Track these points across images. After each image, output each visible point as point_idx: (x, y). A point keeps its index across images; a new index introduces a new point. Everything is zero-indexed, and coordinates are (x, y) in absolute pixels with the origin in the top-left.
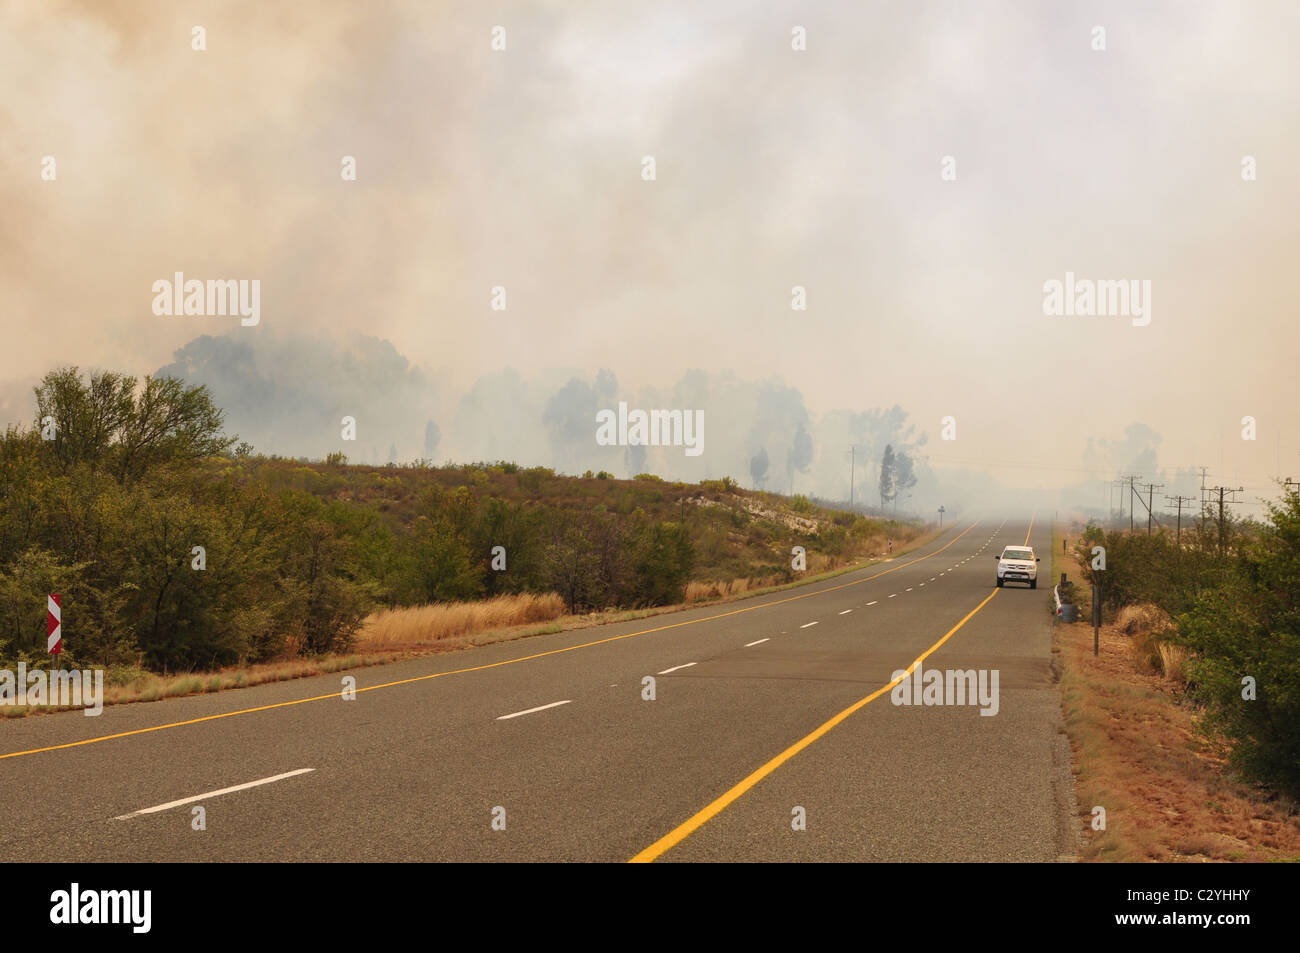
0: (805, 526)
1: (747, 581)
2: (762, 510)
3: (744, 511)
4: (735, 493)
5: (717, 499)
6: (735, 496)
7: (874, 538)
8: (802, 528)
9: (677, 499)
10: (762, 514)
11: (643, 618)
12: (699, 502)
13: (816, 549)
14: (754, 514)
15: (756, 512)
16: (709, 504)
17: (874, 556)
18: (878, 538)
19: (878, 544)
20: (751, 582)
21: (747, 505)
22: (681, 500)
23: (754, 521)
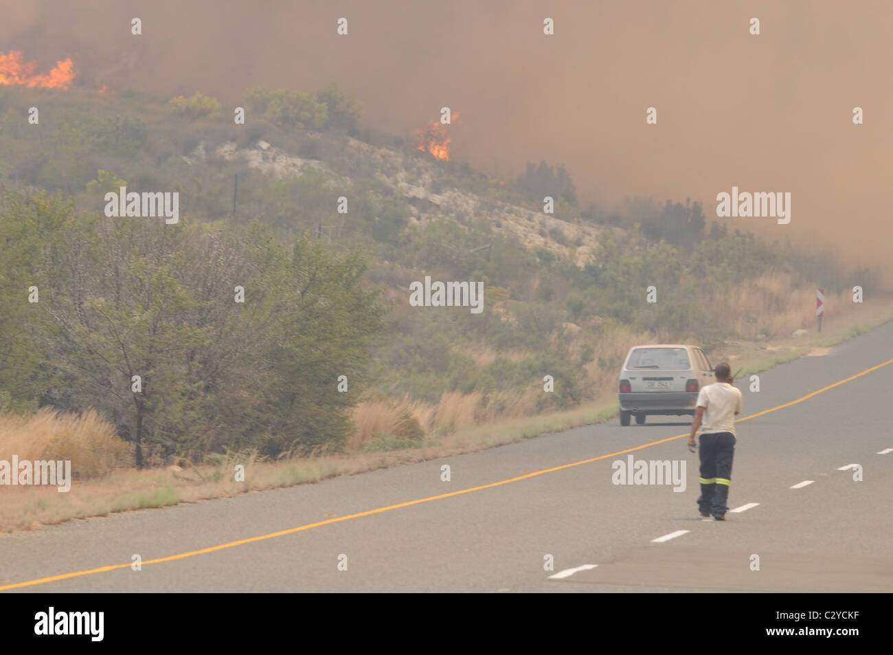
0: (562, 240)
1: (473, 399)
2: (436, 189)
3: (387, 191)
4: (354, 133)
5: (308, 152)
6: (353, 142)
7: (761, 282)
8: (554, 247)
9: (189, 148)
10: (436, 199)
11: (314, 482)
12: (255, 159)
13: (617, 314)
14: (414, 200)
15: (420, 192)
16: (285, 166)
17: (769, 336)
18: (774, 284)
19: (777, 304)
20: (484, 402)
21: (391, 171)
22: (200, 150)
23: (417, 222)
